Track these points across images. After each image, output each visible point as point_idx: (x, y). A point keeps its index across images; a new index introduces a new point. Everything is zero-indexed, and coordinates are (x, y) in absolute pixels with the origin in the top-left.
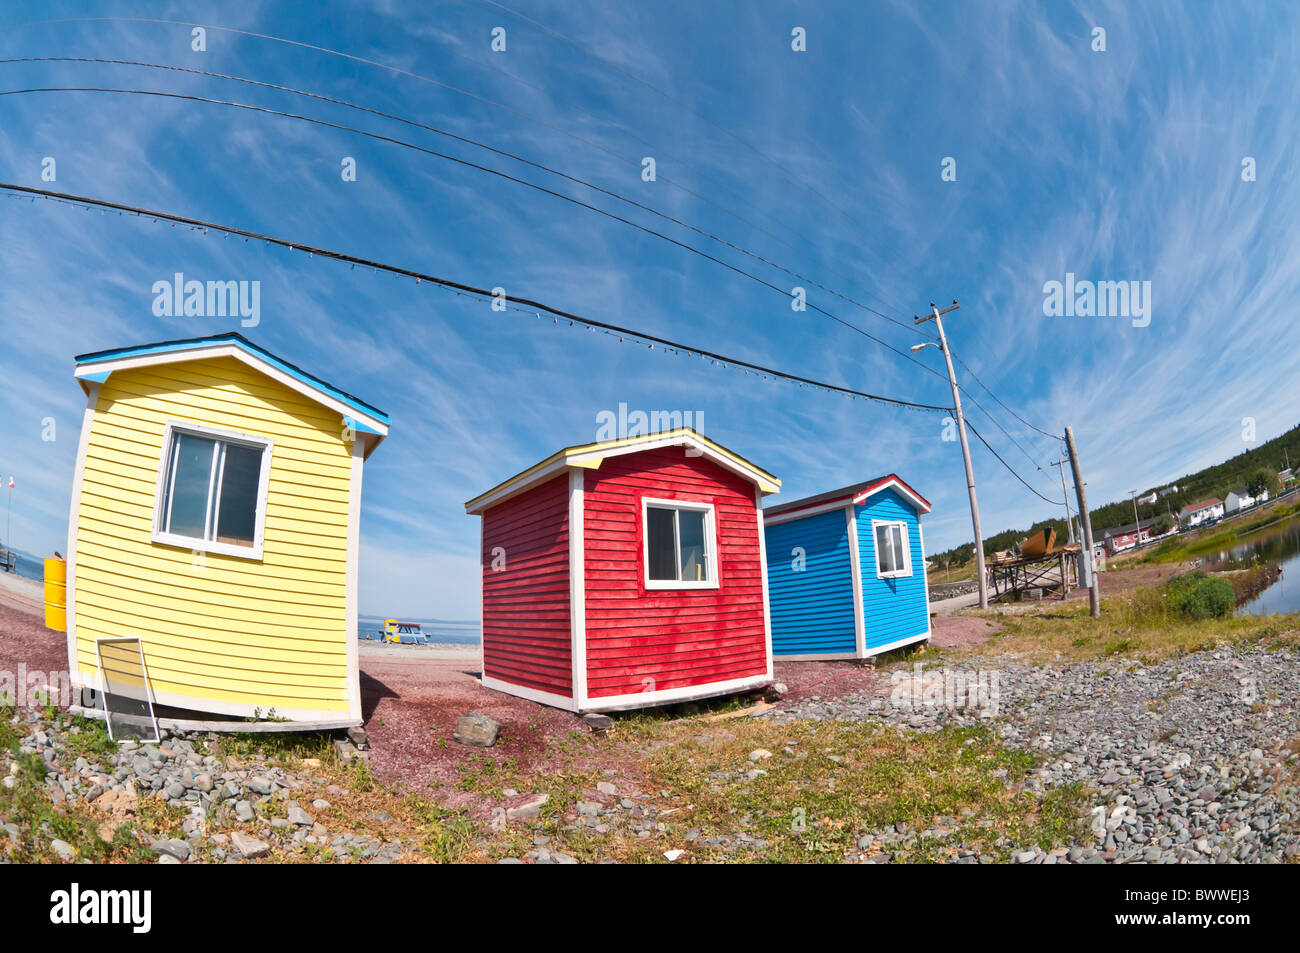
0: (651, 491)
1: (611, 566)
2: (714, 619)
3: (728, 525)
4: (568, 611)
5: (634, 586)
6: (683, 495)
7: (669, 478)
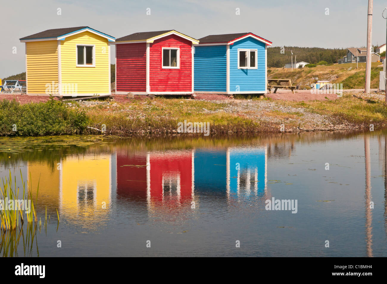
0: (164, 46)
1: (155, 63)
2: (178, 76)
3: (183, 53)
4: (146, 73)
5: (159, 68)
6: (172, 46)
7: (169, 42)
